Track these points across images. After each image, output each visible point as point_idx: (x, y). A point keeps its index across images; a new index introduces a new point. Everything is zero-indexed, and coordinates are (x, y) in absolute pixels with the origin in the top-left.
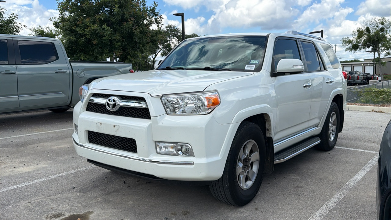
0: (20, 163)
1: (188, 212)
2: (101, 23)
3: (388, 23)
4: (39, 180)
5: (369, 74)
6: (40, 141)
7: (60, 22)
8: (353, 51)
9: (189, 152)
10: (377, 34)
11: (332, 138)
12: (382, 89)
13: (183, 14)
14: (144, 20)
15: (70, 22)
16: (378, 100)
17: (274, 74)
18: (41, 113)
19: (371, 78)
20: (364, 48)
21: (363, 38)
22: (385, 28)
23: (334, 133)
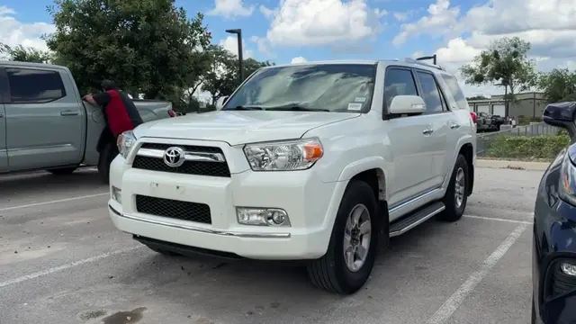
0: (23, 245)
1: (278, 304)
2: (122, 43)
3: (523, 44)
4: (58, 269)
5: (499, 116)
6: (44, 215)
7: (59, 41)
8: (476, 85)
9: (283, 221)
10: (508, 61)
11: (460, 204)
12: (519, 138)
13: (240, 30)
14: (183, 38)
15: (74, 41)
16: (514, 152)
17: (387, 116)
18: (34, 175)
19: (502, 123)
20: (491, 80)
21: (490, 66)
22: (519, 51)
23: (461, 196)
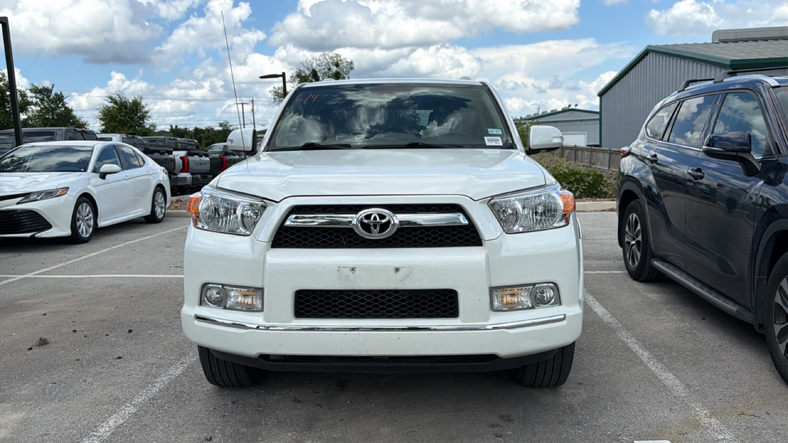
3: (346, 63)
9: (552, 298)
22: (341, 72)
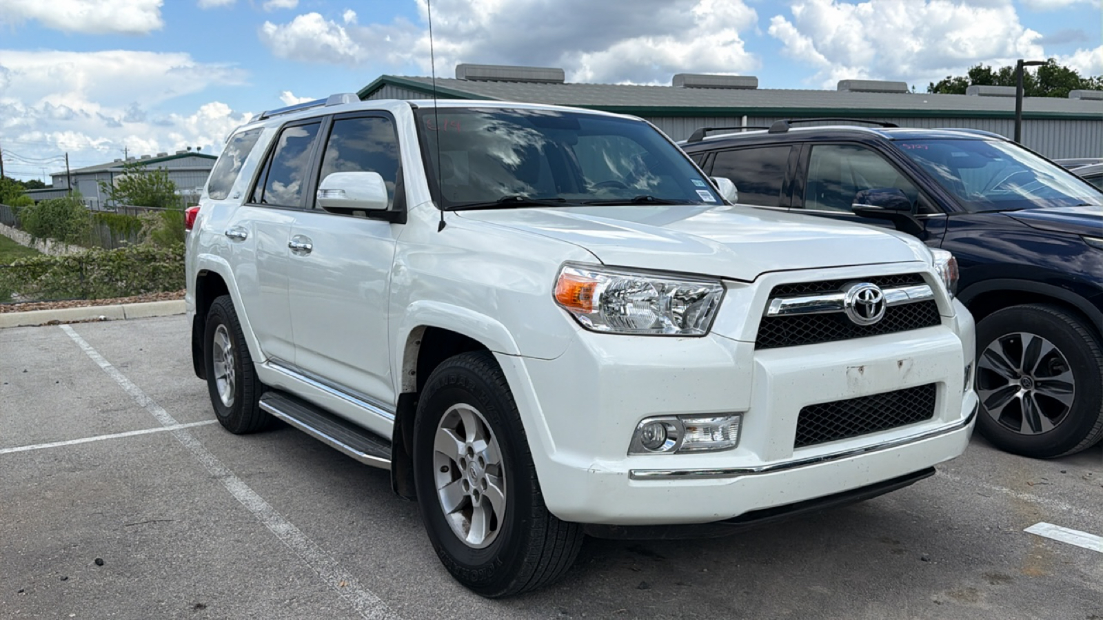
12: (35, 258)
